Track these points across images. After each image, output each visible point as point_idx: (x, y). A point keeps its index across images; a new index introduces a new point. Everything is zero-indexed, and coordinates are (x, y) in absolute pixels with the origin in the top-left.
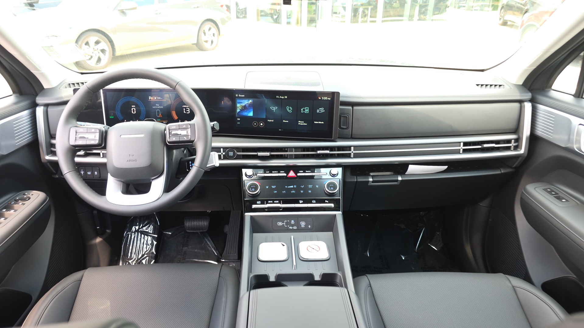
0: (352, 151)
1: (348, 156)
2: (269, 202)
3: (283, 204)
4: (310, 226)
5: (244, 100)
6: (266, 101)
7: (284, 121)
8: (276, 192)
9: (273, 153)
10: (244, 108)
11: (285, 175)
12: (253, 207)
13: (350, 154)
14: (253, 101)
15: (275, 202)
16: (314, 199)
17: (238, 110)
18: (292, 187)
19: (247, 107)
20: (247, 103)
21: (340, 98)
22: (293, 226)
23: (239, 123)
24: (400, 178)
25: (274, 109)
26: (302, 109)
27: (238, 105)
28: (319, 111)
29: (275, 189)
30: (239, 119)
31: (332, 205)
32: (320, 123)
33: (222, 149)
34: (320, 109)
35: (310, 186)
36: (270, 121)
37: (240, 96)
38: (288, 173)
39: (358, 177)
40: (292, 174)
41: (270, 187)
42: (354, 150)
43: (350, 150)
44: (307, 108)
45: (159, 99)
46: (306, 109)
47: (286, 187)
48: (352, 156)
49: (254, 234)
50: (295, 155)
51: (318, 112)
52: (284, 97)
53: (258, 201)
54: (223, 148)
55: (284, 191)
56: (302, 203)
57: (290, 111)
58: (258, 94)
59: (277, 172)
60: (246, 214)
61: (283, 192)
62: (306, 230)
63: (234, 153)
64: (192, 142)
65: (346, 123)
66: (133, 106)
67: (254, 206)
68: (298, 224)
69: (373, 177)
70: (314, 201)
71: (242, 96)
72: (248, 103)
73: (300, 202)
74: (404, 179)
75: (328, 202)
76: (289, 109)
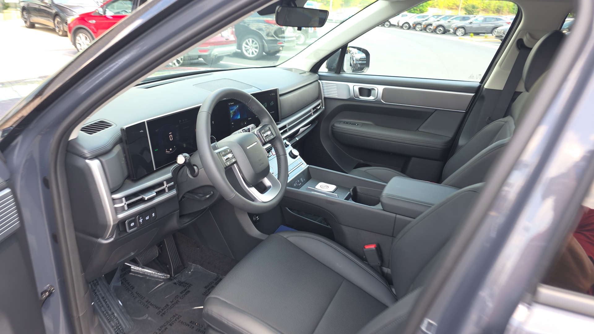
4: (304, 180)
14: (239, 106)
17: (232, 116)
19: (236, 112)
20: (235, 108)
21: (279, 92)
22: (299, 183)
23: (233, 126)
24: (298, 139)
27: (231, 112)
28: (271, 104)
30: (233, 123)
32: (273, 112)
36: (249, 119)
37: (231, 104)
42: (287, 127)
48: (288, 130)
64: (275, 138)
66: (170, 133)
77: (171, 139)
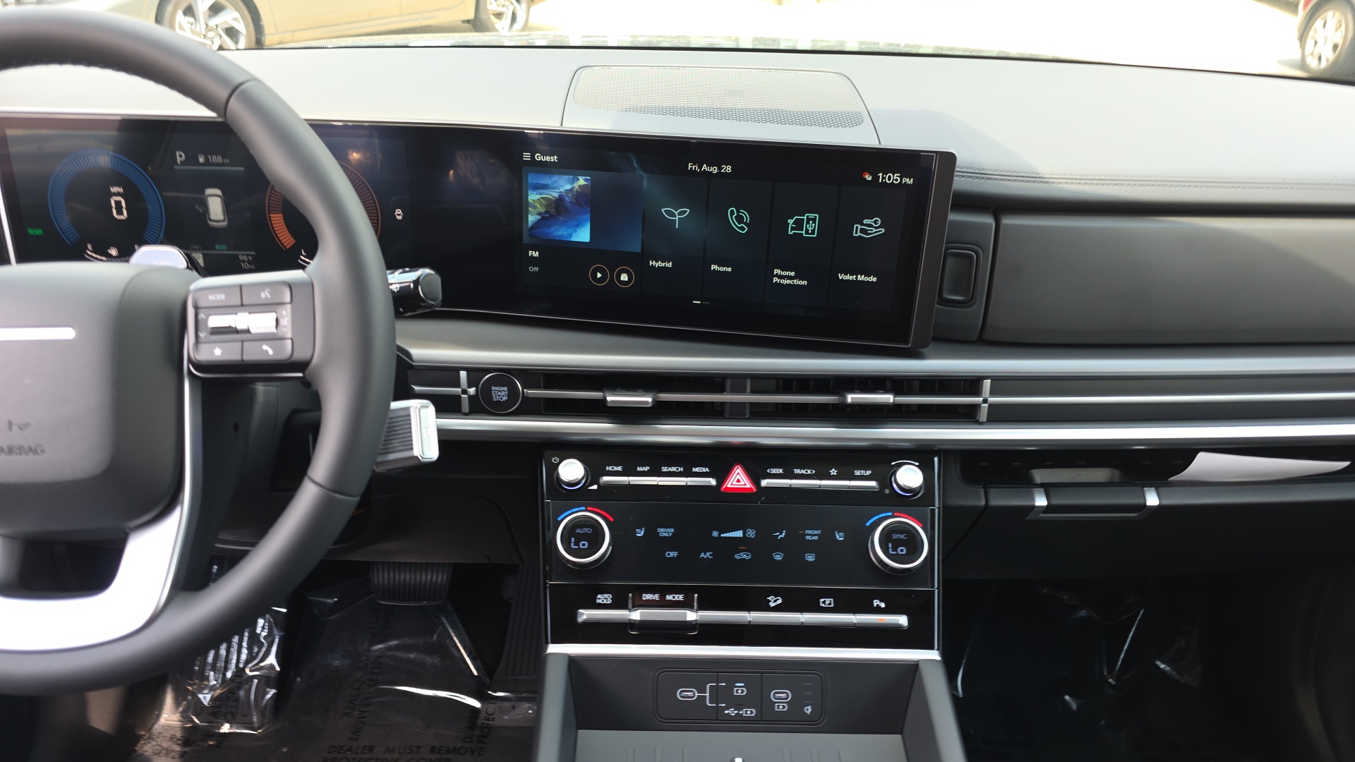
0: (987, 398)
1: (967, 416)
2: (647, 597)
3: (701, 608)
4: (808, 710)
5: (556, 177)
6: (645, 183)
7: (714, 267)
8: (673, 554)
9: (665, 397)
10: (557, 210)
11: (713, 482)
12: (581, 619)
13: (975, 407)
14: (591, 180)
15: (669, 597)
16: (827, 594)
17: (532, 218)
18: (739, 534)
19: (568, 205)
20: (568, 187)
21: (956, 178)
22: (739, 703)
23: (536, 269)
24: (1152, 500)
25: (677, 215)
26: (791, 222)
27: (533, 197)
28: (863, 231)
29: (669, 543)
30: (536, 254)
31: (903, 620)
32: (861, 278)
33: (463, 374)
34: (865, 221)
35: (812, 535)
36: (660, 264)
37: (539, 157)
38: (722, 475)
39: (992, 492)
40: (739, 479)
41: (651, 533)
42: (993, 393)
43: (977, 392)
44: (812, 216)
45: (218, 164)
46: (808, 219)
47: (715, 534)
48: (983, 414)
49: (580, 732)
50: (753, 405)
51: (859, 234)
52: (720, 169)
53: (602, 593)
54: (469, 370)
55: (708, 554)
56: (777, 609)
57: (742, 229)
58: (612, 153)
59: (682, 469)
60: (553, 649)
61: (702, 555)
62: (792, 723)
63: (513, 391)
64: (302, 366)
65: (965, 283)
66: (114, 189)
67: (585, 615)
68: (759, 698)
69: (1048, 488)
70: (828, 602)
71: (548, 159)
72: (572, 189)
73: (772, 605)
74: (1165, 502)
75: (883, 605)
76: (738, 220)
77: (120, 212)
